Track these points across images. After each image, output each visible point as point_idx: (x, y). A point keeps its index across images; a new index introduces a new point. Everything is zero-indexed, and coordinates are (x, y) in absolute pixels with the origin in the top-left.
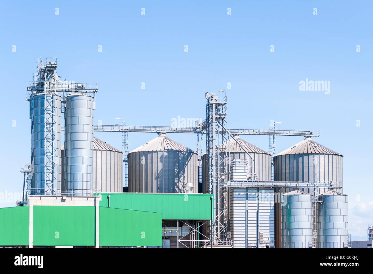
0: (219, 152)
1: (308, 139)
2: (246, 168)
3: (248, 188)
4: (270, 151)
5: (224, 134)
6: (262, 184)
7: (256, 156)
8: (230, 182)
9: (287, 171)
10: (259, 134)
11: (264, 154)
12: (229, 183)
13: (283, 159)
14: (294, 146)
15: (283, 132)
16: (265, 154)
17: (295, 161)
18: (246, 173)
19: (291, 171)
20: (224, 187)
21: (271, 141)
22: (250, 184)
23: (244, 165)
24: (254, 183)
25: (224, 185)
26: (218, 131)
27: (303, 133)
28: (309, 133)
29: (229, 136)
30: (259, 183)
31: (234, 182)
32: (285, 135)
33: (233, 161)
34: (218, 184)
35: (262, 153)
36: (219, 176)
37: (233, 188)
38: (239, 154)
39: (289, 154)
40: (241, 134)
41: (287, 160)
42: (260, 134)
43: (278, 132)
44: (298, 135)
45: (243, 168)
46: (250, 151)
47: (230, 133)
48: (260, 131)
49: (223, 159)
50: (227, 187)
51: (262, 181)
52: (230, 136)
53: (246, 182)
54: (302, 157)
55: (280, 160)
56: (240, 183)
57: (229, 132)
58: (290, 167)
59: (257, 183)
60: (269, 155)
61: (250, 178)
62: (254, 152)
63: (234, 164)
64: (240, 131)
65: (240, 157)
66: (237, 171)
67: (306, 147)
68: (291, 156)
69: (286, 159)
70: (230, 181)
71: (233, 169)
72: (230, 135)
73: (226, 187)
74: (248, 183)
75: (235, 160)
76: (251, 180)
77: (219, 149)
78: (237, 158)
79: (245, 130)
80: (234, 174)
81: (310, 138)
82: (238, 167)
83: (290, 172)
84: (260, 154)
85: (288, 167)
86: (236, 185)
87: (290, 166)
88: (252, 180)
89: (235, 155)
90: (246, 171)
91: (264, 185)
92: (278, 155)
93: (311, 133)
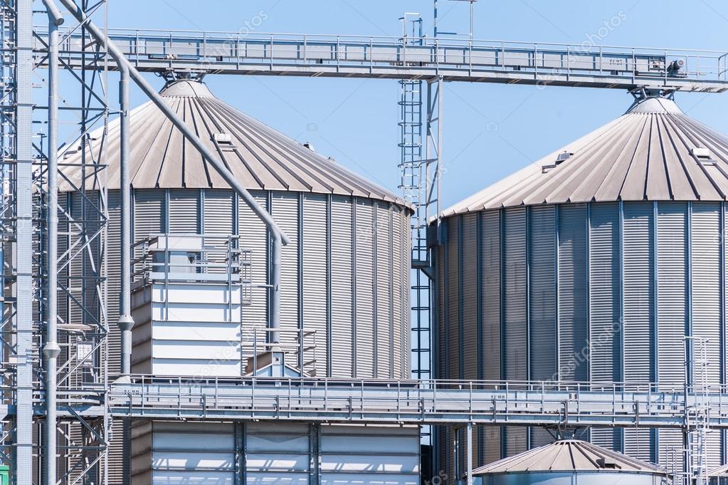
0: (59, 185)
1: (652, 104)
2: (236, 296)
3: (249, 428)
4: (407, 184)
5: (90, 68)
6: (335, 399)
7: (305, 216)
8: (129, 389)
9: (515, 316)
10: (334, 70)
11: (361, 200)
12: (123, 391)
13: (491, 239)
14: (561, 152)
15: (489, 58)
16: (370, 201)
17: (563, 252)
18: (238, 329)
19: (537, 316)
20: (88, 418)
21: (416, 120)
22: (261, 400)
23: (225, 277)
24: (284, 392)
25: (86, 406)
26: (47, 50)
27: (620, 65)
28: (661, 65)
29: (121, 84)
30: (320, 393)
31: (153, 389)
32: (507, 81)
33: (153, 247)
34: (46, 397)
35: (351, 199)
36: (53, 345)
37: (149, 428)
38: (193, 201)
39: (530, 207)
40: (213, 71)
41: (516, 243)
42: (341, 70)
43: (456, 57)
44: (591, 80)
45: (217, 296)
46: (272, 185)
47: (128, 66)
48: (341, 49)
49: (83, 234)
50: (107, 416)
51: (347, 376)
52: (128, 80)
53: (236, 382)
54: (610, 225)
55: (470, 244)
56: (196, 390)
57: (124, 60)
58: (536, 288)
59: (305, 392)
60: (399, 207)
61: (264, 358)
62: (295, 186)
63: (155, 269)
64: (210, 50)
65: (205, 221)
66: (174, 314)
67: (639, 163)
68: (537, 215)
69: (509, 238)
70: (126, 380)
71: (149, 303)
72: (132, 75)
73: (101, 418)
74: (248, 391)
75: (162, 240)
76: (265, 375)
77: (54, 168)
78: (180, 231)
79: (242, 47)
80: (157, 332)
81: (664, 100)
82: (182, 284)
83: (530, 324)
84: (335, 205)
85: (522, 288)
86: (170, 409)
87: (535, 284)
88: (277, 373)
89: (171, 204)
90: (236, 315)
91: (349, 408)
92: (458, 208)
93: (674, 69)
